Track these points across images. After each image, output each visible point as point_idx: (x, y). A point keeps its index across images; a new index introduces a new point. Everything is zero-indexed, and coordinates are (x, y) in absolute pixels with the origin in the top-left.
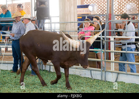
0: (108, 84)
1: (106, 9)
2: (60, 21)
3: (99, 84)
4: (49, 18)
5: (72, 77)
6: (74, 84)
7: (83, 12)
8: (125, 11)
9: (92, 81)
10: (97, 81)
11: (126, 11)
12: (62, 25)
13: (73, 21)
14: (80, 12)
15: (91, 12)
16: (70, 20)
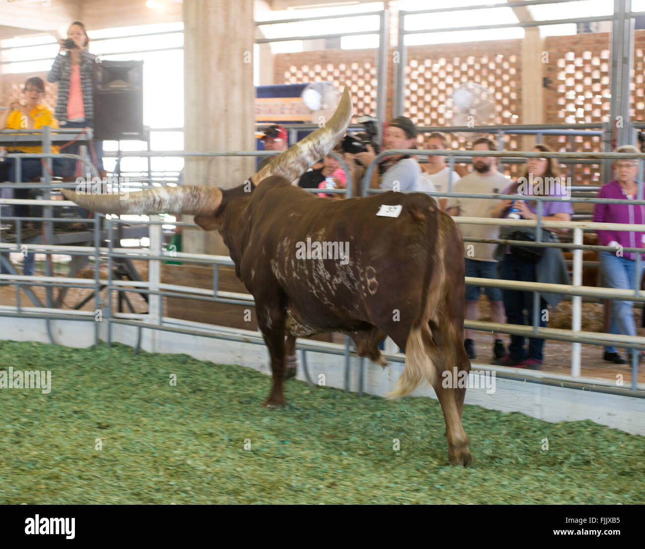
0: (372, 406)
1: (374, 105)
2: (187, 146)
3: (333, 404)
4: (141, 134)
5: (228, 377)
6: (235, 402)
7: (282, 113)
8: (448, 115)
9: (307, 392)
10: (326, 393)
11: (454, 114)
12: (193, 164)
13: (236, 147)
14: (270, 112)
15: (311, 112)
16: (227, 142)
